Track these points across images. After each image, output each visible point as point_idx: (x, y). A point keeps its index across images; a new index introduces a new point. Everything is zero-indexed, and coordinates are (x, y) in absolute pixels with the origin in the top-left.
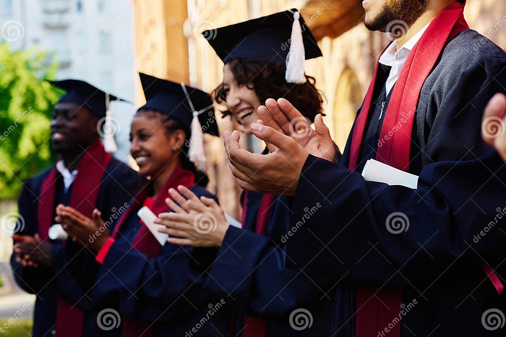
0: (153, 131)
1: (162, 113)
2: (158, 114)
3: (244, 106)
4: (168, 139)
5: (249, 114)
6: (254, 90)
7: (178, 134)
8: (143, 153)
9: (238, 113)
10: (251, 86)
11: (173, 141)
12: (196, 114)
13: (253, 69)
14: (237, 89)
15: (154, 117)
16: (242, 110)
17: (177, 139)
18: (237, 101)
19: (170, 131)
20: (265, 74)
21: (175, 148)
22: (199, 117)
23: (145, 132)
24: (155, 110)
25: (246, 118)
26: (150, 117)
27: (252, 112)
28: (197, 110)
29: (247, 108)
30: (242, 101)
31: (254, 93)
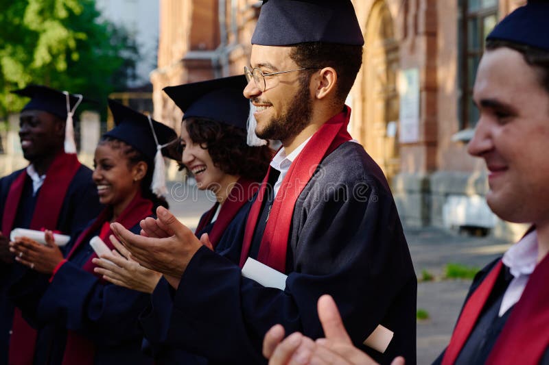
0: (115, 162)
1: (127, 144)
2: (122, 144)
3: (197, 163)
4: (131, 171)
5: (202, 171)
6: (207, 150)
7: (141, 165)
8: (104, 182)
9: (193, 168)
10: (204, 146)
11: (135, 172)
12: (159, 147)
13: (208, 130)
14: (192, 146)
15: (118, 147)
16: (196, 167)
17: (139, 170)
18: (191, 158)
19: (133, 162)
20: (219, 136)
21: (136, 179)
22: (162, 150)
23: (108, 162)
24: (120, 140)
25: (199, 174)
26: (114, 148)
27: (205, 170)
28: (161, 143)
29: (201, 165)
30: (195, 158)
31: (208, 153)
